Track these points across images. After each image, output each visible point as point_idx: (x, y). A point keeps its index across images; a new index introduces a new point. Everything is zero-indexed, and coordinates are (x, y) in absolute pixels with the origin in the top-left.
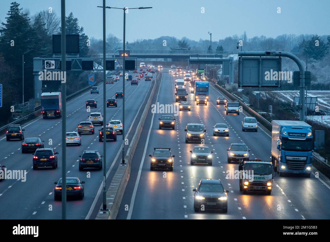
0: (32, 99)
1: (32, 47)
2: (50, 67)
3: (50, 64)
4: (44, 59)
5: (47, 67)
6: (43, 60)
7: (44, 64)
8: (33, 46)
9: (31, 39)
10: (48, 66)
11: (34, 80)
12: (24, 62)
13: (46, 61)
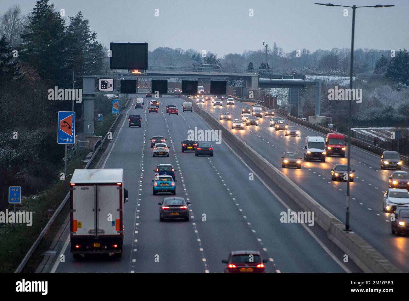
0: (80, 133)
1: (72, 60)
2: (106, 88)
3: (106, 85)
4: (98, 76)
5: (101, 88)
6: (96, 78)
7: (97, 83)
8: (73, 58)
9: (71, 48)
10: (103, 86)
11: (83, 106)
12: (75, 81)
13: (100, 80)
